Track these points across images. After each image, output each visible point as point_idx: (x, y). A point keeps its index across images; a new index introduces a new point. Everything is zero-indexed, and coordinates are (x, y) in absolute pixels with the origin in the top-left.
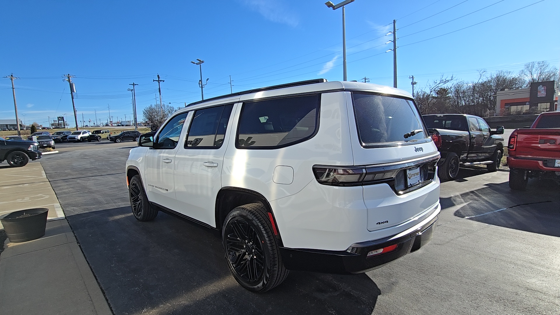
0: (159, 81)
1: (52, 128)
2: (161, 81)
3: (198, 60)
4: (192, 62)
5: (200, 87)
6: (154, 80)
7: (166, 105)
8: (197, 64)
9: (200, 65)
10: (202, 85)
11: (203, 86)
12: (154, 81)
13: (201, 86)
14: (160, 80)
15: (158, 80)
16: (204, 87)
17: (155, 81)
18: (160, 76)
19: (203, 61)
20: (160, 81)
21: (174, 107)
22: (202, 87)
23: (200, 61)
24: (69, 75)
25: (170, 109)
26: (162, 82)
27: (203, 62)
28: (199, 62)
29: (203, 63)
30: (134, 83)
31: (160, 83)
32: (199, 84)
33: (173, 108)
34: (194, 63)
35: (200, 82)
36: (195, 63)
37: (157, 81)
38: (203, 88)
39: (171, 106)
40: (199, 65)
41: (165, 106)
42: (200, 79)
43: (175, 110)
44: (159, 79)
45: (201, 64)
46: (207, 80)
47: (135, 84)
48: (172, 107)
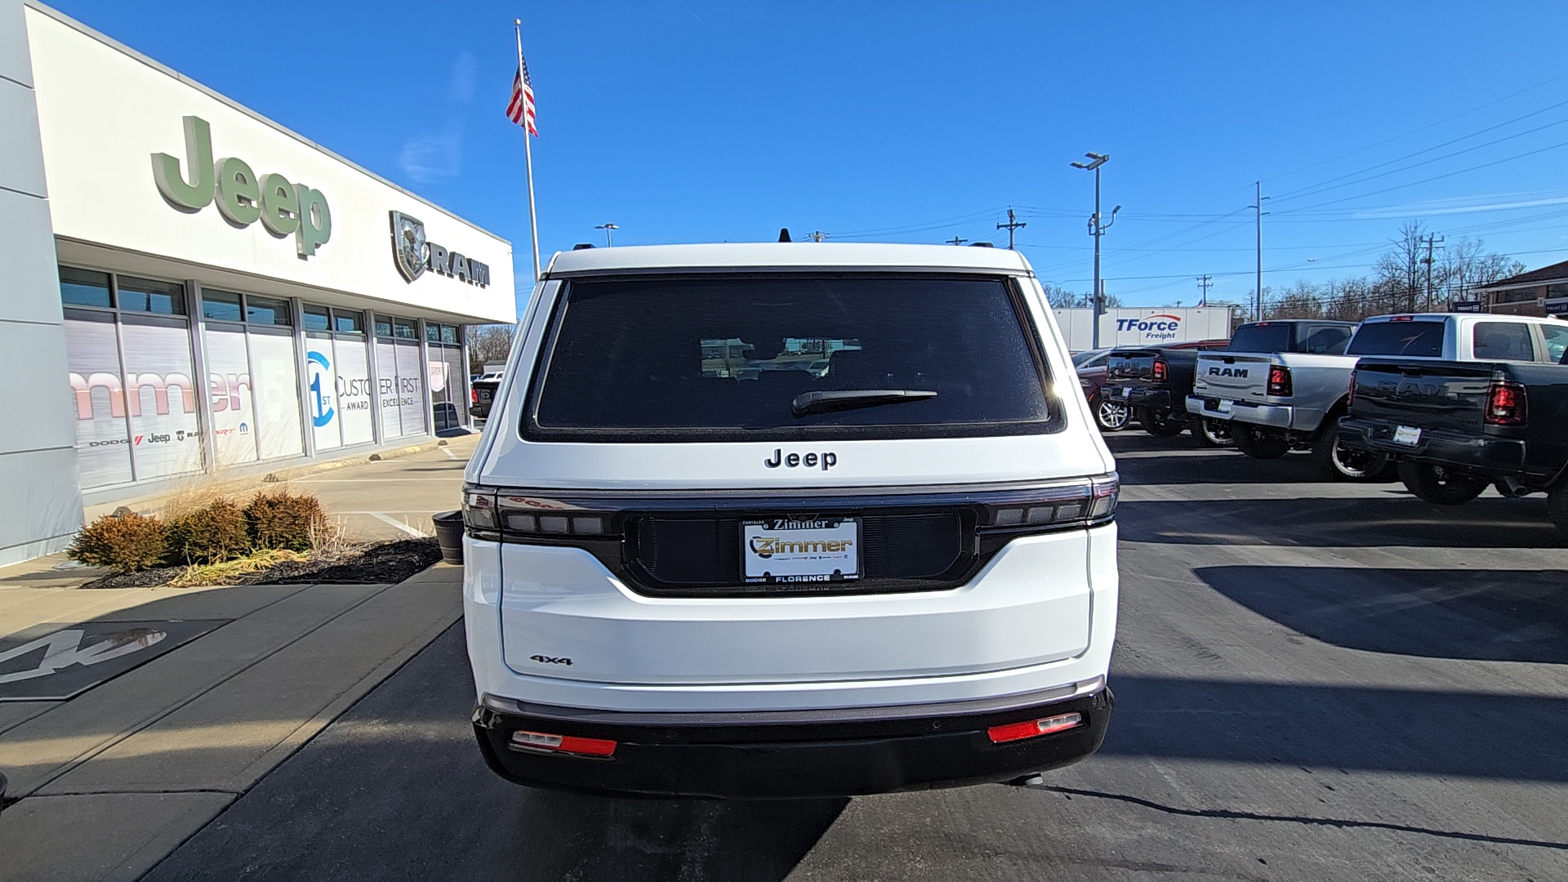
0: (1011, 225)
1: (800, 353)
2: (1017, 225)
3: (1089, 155)
4: (1073, 165)
5: (1090, 234)
6: (1000, 224)
7: (1053, 288)
8: (1088, 167)
9: (1098, 170)
10: (1097, 226)
11: (1101, 231)
12: (998, 227)
13: (1093, 231)
14: (1014, 223)
15: (1009, 223)
16: (1104, 234)
17: (1001, 228)
18: (1014, 214)
19: (1104, 157)
20: (1014, 225)
21: (1075, 293)
22: (1097, 235)
23: (1094, 157)
24: (817, 233)
25: (1063, 300)
26: (1020, 227)
27: (1104, 159)
28: (1094, 160)
29: (1104, 161)
30: (957, 238)
31: (1014, 231)
32: (1090, 225)
33: (1073, 297)
34: (1080, 166)
35: (1093, 220)
36: (1083, 165)
37: (1006, 226)
38: (1101, 237)
39: (1068, 291)
40: (1095, 170)
41: (1051, 292)
42: (1095, 212)
43: (1076, 302)
44: (1011, 221)
45: (1099, 167)
46: (1115, 212)
47: (960, 239)
48: (1069, 294)
